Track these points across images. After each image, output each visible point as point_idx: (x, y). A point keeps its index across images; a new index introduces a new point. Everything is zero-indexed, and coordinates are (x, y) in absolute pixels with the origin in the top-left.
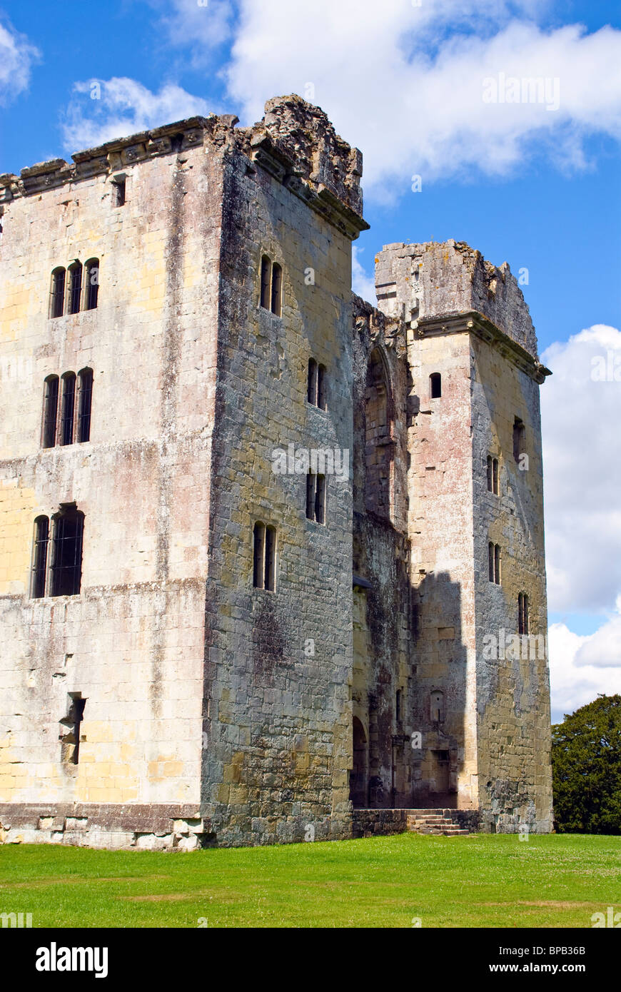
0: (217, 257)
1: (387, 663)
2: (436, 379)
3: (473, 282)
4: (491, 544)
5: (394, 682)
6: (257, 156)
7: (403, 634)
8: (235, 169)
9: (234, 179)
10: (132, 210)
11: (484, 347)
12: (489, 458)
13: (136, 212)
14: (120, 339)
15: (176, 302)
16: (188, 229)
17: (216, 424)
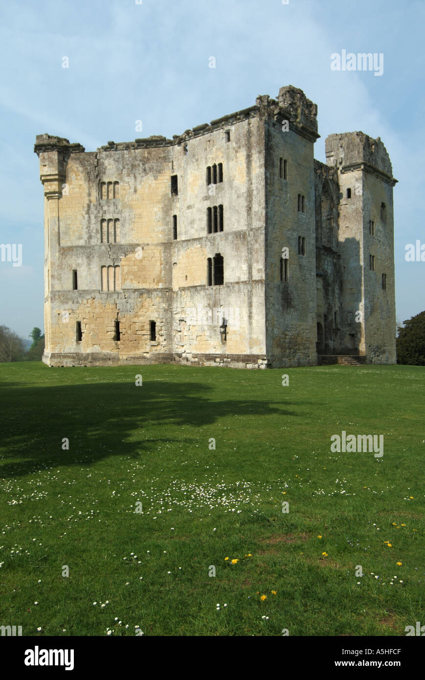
0: (264, 162)
1: (331, 302)
2: (349, 191)
3: (364, 149)
4: (371, 256)
5: (334, 309)
6: (277, 118)
7: (337, 291)
8: (269, 125)
9: (268, 130)
10: (233, 144)
11: (369, 176)
12: (370, 221)
13: (234, 145)
14: (231, 194)
15: (250, 180)
16: (253, 151)
17: (266, 225)
